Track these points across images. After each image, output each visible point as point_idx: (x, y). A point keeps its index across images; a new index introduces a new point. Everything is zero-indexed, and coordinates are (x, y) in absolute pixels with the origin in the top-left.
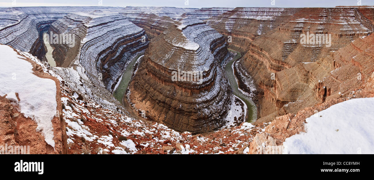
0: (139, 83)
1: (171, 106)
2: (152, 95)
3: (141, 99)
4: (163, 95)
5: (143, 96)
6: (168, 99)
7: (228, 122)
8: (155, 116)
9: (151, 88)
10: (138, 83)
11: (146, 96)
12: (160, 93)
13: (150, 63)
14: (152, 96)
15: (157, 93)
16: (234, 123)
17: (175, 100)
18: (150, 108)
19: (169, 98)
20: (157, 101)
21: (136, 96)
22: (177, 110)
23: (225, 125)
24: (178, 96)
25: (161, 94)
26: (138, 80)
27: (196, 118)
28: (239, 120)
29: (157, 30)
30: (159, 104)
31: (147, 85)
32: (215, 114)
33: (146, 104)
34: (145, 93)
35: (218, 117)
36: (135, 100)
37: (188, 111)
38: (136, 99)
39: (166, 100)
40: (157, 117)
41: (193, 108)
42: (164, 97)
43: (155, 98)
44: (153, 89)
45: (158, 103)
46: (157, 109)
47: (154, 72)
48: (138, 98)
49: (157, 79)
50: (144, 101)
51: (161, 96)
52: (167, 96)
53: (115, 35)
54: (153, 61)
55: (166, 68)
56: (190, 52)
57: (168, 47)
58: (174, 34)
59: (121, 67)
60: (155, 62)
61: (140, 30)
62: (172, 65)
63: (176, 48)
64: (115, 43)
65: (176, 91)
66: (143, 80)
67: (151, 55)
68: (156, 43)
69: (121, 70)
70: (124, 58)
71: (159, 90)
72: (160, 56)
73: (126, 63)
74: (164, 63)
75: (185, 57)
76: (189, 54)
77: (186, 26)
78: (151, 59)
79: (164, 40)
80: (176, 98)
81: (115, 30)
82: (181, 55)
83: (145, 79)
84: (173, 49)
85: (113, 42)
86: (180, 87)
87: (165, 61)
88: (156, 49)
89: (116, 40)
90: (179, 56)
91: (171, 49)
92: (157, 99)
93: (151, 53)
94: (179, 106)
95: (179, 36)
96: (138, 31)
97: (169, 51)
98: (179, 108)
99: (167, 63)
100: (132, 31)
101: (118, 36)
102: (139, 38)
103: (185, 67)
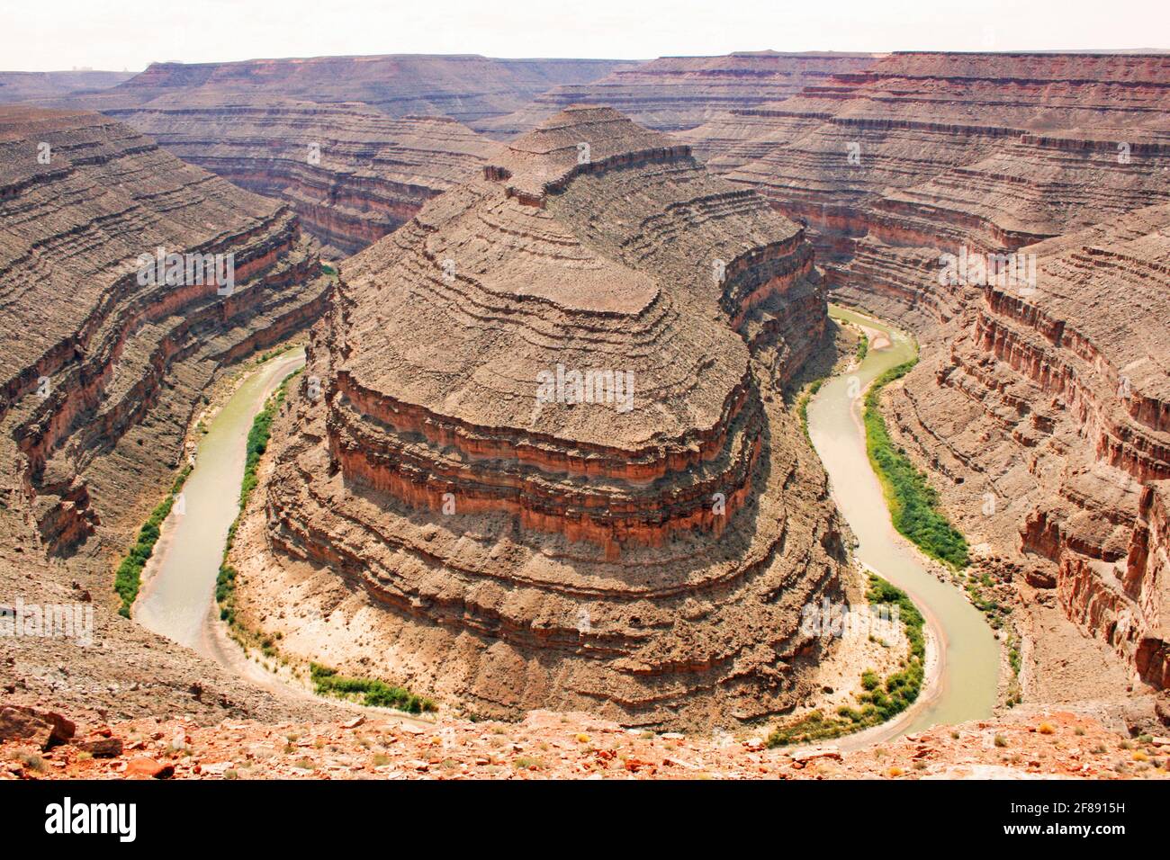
0: (295, 525)
1: (499, 617)
2: (383, 573)
4: (451, 568)
5: (328, 587)
6: (482, 581)
7: (828, 690)
8: (411, 676)
10: (284, 521)
11: (345, 584)
12: (433, 556)
13: (353, 402)
14: (386, 581)
15: (412, 562)
16: (863, 699)
17: (520, 583)
18: (377, 642)
19: (483, 575)
20: (415, 601)
21: (283, 597)
22: (535, 630)
23: (812, 706)
24: (535, 564)
25: (437, 560)
27: (647, 668)
28: (891, 688)
30: (430, 615)
31: (344, 525)
32: (752, 647)
33: (353, 622)
35: (772, 664)
36: (283, 615)
37: (600, 631)
38: (288, 610)
39: (471, 589)
40: (420, 679)
41: (626, 618)
42: (456, 578)
43: (399, 588)
46: (421, 641)
48: (296, 605)
49: (404, 485)
50: (336, 613)
51: (440, 575)
52: (474, 570)
53: (96, 260)
54: (371, 388)
55: (460, 422)
56: (598, 326)
57: (461, 300)
58: (493, 223)
59: (162, 453)
60: (385, 394)
61: (262, 214)
62: (491, 402)
63: (514, 306)
64: (97, 316)
65: (527, 539)
66: (315, 505)
67: (352, 355)
68: (381, 282)
69: (165, 470)
70: (179, 392)
71: (423, 545)
72: (413, 356)
73: (189, 419)
74: (444, 395)
75: (571, 351)
76: (596, 336)
77: (569, 169)
78: (358, 379)
79: (431, 258)
80: (523, 575)
81: (86, 228)
82: (545, 341)
83: (331, 494)
84: (495, 310)
85: (85, 312)
86: (548, 518)
87: (449, 381)
88: (380, 316)
89: (107, 291)
90: (533, 350)
91: (479, 312)
92: (417, 590)
93: (352, 346)
94: (545, 611)
95: (525, 235)
96: (251, 220)
97: (469, 321)
98: (545, 621)
99: (462, 392)
100: (209, 225)
101: (116, 263)
102: (263, 260)
103: (571, 406)
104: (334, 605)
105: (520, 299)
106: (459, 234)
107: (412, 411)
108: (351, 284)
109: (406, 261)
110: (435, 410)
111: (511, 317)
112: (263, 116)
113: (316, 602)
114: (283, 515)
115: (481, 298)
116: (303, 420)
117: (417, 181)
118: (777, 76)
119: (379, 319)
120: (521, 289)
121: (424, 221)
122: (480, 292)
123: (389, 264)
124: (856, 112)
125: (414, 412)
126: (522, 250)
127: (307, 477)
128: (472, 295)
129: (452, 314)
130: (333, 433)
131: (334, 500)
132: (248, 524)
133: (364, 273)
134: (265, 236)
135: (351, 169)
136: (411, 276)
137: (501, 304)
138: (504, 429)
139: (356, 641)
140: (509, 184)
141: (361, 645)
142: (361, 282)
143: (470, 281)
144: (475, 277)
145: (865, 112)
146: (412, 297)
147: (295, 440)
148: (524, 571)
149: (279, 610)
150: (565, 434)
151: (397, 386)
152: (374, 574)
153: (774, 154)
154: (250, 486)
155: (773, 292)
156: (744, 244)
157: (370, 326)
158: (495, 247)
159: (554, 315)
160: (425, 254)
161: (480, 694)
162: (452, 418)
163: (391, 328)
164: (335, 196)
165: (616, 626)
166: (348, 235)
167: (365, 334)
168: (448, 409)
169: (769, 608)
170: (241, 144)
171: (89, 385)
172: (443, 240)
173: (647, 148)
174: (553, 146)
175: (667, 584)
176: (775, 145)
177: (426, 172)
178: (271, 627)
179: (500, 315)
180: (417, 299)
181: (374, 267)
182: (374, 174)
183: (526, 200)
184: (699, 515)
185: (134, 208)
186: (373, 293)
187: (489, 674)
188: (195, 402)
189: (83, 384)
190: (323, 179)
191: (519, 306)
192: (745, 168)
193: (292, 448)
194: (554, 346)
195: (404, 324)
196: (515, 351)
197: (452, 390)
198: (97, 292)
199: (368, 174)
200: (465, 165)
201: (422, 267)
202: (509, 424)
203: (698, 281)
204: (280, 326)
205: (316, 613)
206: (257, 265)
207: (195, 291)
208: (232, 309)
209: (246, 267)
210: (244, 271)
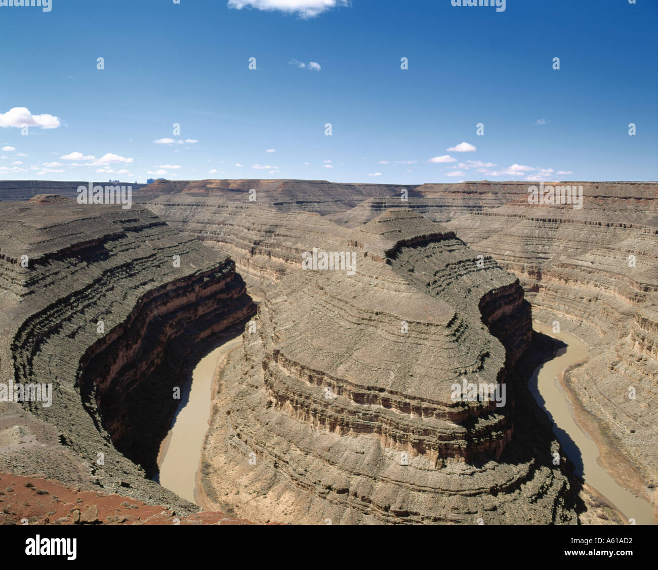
0: (244, 437)
1: (370, 502)
2: (301, 470)
3: (258, 486)
4: (341, 468)
5: (265, 476)
6: (360, 478)
9: (293, 447)
10: (238, 435)
11: (275, 475)
12: (329, 461)
13: (281, 368)
14: (301, 474)
15: (317, 463)
17: (383, 480)
19: (359, 475)
20: (320, 489)
21: (238, 481)
22: (394, 511)
24: (392, 470)
25: (333, 464)
26: (240, 428)
29: (274, 259)
30: (328, 497)
31: (276, 439)
33: (282, 499)
34: (272, 466)
36: (238, 492)
37: (433, 514)
38: (242, 489)
39: (353, 482)
41: (449, 507)
42: (344, 475)
43: (309, 479)
44: (299, 452)
45: (322, 495)
47: (300, 396)
48: (246, 486)
49: (312, 418)
50: (270, 493)
51: (334, 471)
52: (355, 471)
54: (293, 360)
55: (346, 381)
56: (424, 331)
57: (342, 312)
60: (302, 364)
62: (365, 372)
63: (374, 317)
65: (386, 454)
66: (259, 426)
67: (280, 341)
68: (292, 301)
71: (324, 453)
72: (317, 343)
74: (337, 366)
75: (409, 344)
76: (423, 336)
77: (395, 243)
78: (285, 354)
79: (322, 289)
80: (385, 476)
81: (130, 264)
82: (393, 338)
83: (268, 420)
84: (363, 319)
85: (129, 309)
87: (337, 358)
88: (294, 319)
89: (140, 298)
90: (387, 343)
91: (352, 319)
92: (320, 481)
93: (279, 335)
94: (399, 500)
95: (377, 278)
96: (213, 263)
97: (348, 325)
98: (400, 505)
99: (347, 365)
100: (191, 265)
101: (145, 284)
102: (218, 285)
103: (412, 376)
104: (269, 488)
105: (377, 314)
106: (337, 276)
108: (273, 301)
109: (305, 290)
110: (332, 375)
111: (372, 323)
112: (214, 208)
114: (238, 430)
115: (354, 312)
116: (247, 376)
117: (299, 246)
118: (490, 194)
119: (294, 321)
120: (377, 308)
122: (353, 309)
123: (295, 291)
124: (542, 214)
126: (375, 286)
127: (253, 410)
128: (348, 310)
129: (337, 320)
130: (269, 384)
131: (270, 424)
132: (214, 435)
133: (280, 295)
134: (220, 274)
135: (262, 239)
136: (310, 298)
137: (366, 316)
138: (373, 387)
139: (283, 512)
140: (365, 250)
141: (286, 514)
142: (279, 300)
143: (347, 303)
144: (350, 301)
145: (546, 214)
146: (312, 310)
147: (244, 387)
148: (386, 473)
149: (236, 489)
150: (409, 392)
151: (309, 360)
152: (294, 471)
153: (495, 237)
154: (214, 413)
155: (504, 313)
156: (488, 287)
157: (289, 325)
158: (360, 284)
159: (397, 323)
160: (318, 286)
162: (342, 379)
163: (301, 327)
164: (253, 252)
165: (443, 512)
166: (259, 274)
167: (286, 329)
168: (339, 374)
169: (534, 506)
170: (202, 223)
171: (130, 349)
172: (328, 279)
173: (432, 233)
174: (384, 230)
175: (472, 487)
176: (495, 231)
177: (304, 242)
178: (231, 499)
179: (366, 322)
180: (315, 311)
181: (286, 292)
182: (275, 242)
183: (375, 259)
184: (488, 444)
185: (155, 255)
186: (288, 306)
189: (127, 349)
190: (246, 242)
191: (377, 317)
192: (480, 244)
193: (242, 392)
194: (399, 341)
195: (309, 324)
196: (377, 343)
197: (341, 363)
198: (135, 299)
199: (272, 241)
201: (317, 293)
202: (375, 385)
203: (468, 306)
204: (225, 322)
205: (258, 493)
206: (215, 288)
207: (183, 300)
208: (201, 311)
209: (209, 289)
210: (208, 291)
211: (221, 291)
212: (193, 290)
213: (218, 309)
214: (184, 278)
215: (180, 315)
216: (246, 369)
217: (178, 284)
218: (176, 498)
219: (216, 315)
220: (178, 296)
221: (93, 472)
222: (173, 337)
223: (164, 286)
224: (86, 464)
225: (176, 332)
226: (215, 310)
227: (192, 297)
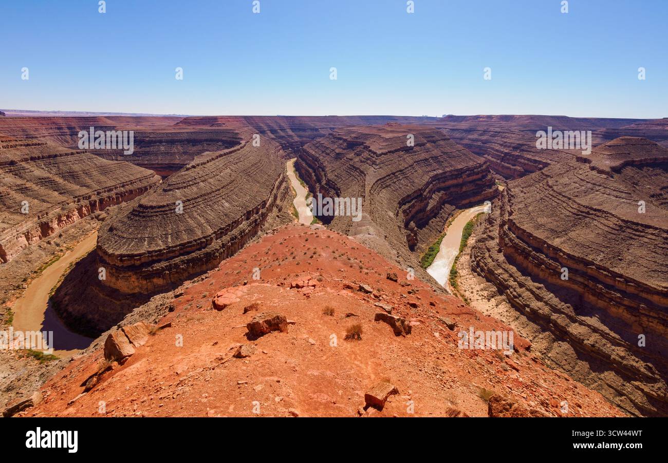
0: (482, 264)
2: (515, 293)
4: (546, 302)
5: (491, 289)
9: (513, 279)
10: (477, 261)
12: (538, 295)
14: (516, 297)
15: (527, 294)
18: (508, 317)
20: (528, 309)
21: (473, 286)
22: (586, 345)
33: (499, 306)
38: (475, 291)
42: (548, 307)
43: (521, 301)
44: (516, 283)
48: (478, 291)
49: (530, 265)
50: (493, 300)
52: (557, 308)
53: (429, 169)
54: (522, 227)
55: (561, 250)
56: (640, 229)
57: (565, 205)
58: (582, 178)
59: (438, 227)
60: (527, 231)
61: (479, 162)
62: (577, 247)
63: (591, 212)
64: (428, 184)
66: (491, 260)
67: (513, 214)
68: (526, 191)
69: (438, 232)
70: (445, 210)
71: (534, 290)
72: (542, 220)
73: (447, 220)
74: (554, 238)
75: (622, 236)
76: (639, 233)
77: (621, 162)
78: (516, 223)
79: (551, 187)
81: (428, 159)
82: (607, 229)
83: (498, 258)
84: (582, 212)
85: (425, 182)
86: (599, 301)
87: (555, 233)
88: (526, 203)
89: (431, 178)
90: (601, 231)
91: (573, 210)
92: (529, 305)
93: (513, 211)
94: (592, 339)
95: (600, 186)
96: (475, 163)
97: (568, 213)
99: (563, 239)
101: (434, 170)
102: (477, 176)
103: (621, 260)
104: (493, 297)
105: (595, 210)
106: (565, 180)
107: (538, 240)
108: (512, 190)
109: (537, 186)
111: (590, 216)
112: (481, 132)
113: (485, 293)
114: (478, 259)
115: (575, 206)
116: (488, 230)
117: (537, 158)
119: (526, 205)
120: (596, 206)
121: (547, 173)
122: (574, 203)
123: (530, 186)
125: (539, 240)
126: (597, 191)
127: (489, 251)
128: (570, 203)
129: (560, 209)
130: (501, 238)
131: (499, 261)
133: (518, 187)
134: (479, 169)
136: (540, 192)
137: (585, 210)
138: (582, 258)
140: (592, 165)
142: (516, 190)
143: (570, 199)
144: (572, 197)
146: (541, 199)
147: (485, 236)
149: (471, 290)
150: (615, 270)
151: (533, 229)
152: (511, 293)
154: (464, 245)
157: (521, 206)
158: (583, 187)
159: (614, 220)
160: (548, 185)
161: (552, 358)
162: (557, 247)
163: (530, 209)
167: (519, 208)
168: (555, 244)
170: (473, 140)
172: (557, 181)
173: (665, 157)
174: (612, 152)
177: (541, 156)
178: (467, 294)
179: (584, 214)
180: (543, 200)
181: (522, 186)
182: (519, 154)
183: (601, 172)
186: (522, 194)
187: (558, 352)
188: (449, 215)
191: (594, 212)
193: (483, 238)
194: (613, 232)
195: (537, 208)
196: (591, 230)
197: (557, 237)
198: (428, 177)
200: (560, 155)
201: (546, 189)
202: (585, 257)
204: (479, 197)
205: (485, 297)
206: (475, 177)
207: (455, 182)
208: (464, 189)
209: (471, 177)
210: (471, 178)
211: (480, 179)
212: (462, 177)
213: (475, 189)
214: (457, 170)
215: (452, 190)
216: (488, 226)
217: (453, 173)
218: (436, 283)
219: (473, 192)
220: (452, 179)
221: (398, 257)
222: (446, 200)
223: (446, 172)
224: (395, 252)
225: (448, 198)
226: (473, 189)
227: (460, 181)
